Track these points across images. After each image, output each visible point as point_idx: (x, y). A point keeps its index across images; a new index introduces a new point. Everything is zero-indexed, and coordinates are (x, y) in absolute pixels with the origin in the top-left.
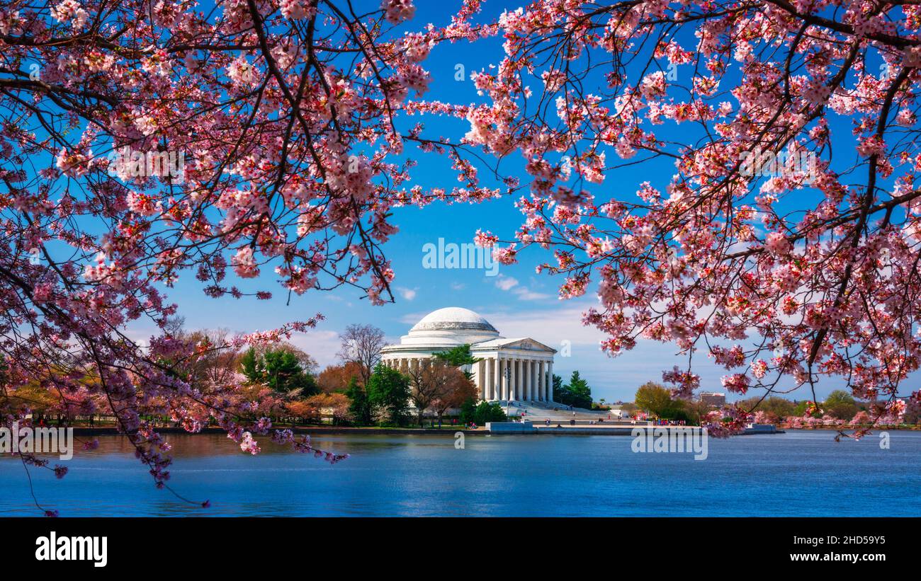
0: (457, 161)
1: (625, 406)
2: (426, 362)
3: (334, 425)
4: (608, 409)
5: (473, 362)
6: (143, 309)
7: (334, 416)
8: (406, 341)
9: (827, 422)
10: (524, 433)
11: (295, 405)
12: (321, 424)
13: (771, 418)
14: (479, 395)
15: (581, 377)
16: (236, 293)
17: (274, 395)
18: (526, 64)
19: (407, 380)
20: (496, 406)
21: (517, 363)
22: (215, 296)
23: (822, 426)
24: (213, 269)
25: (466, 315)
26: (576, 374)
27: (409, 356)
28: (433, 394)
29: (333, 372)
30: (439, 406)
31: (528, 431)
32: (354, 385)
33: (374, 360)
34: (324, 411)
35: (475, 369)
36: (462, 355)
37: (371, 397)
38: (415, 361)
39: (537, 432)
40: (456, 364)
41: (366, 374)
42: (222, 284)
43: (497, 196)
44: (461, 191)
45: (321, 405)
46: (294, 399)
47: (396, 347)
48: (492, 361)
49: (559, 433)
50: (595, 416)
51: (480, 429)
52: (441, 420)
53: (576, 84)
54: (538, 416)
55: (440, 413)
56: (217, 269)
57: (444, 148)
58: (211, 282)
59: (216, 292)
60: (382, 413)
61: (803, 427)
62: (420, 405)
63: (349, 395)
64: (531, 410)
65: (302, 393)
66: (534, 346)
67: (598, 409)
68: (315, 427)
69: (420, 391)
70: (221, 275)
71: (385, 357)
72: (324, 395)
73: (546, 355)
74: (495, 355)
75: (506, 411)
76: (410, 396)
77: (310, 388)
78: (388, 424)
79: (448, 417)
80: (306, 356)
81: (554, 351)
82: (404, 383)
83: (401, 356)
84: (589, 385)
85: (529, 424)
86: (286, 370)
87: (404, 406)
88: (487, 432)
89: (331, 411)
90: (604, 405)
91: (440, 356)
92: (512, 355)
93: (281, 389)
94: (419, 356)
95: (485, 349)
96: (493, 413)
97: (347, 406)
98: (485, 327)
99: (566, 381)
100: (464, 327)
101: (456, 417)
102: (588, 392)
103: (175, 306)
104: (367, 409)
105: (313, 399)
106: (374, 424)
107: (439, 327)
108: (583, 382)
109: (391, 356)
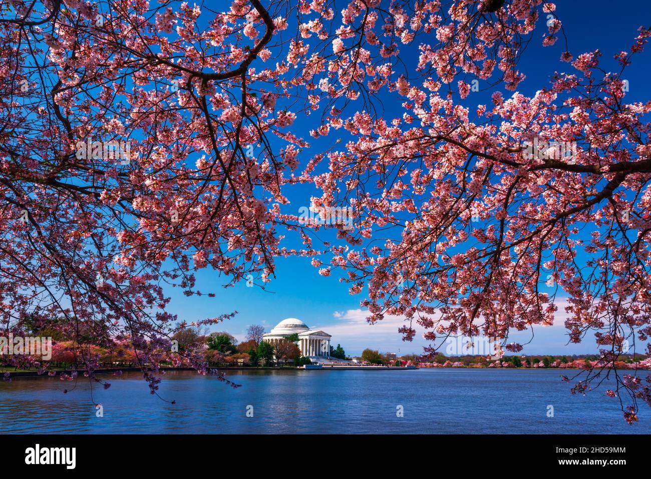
0: (303, 235)
1: (358, 358)
2: (281, 340)
3: (243, 366)
4: (351, 359)
5: (299, 340)
6: (154, 299)
7: (243, 363)
8: (273, 332)
9: (435, 365)
10: (318, 369)
11: (228, 358)
12: (238, 366)
13: (414, 363)
14: (301, 354)
15: (341, 346)
16: (199, 294)
17: (219, 354)
18: (339, 177)
19: (273, 347)
20: (308, 358)
21: (316, 341)
22: (188, 296)
23: (433, 366)
24: (189, 282)
25: (297, 322)
26: (339, 345)
27: (274, 338)
28: (283, 353)
29: (243, 344)
30: (285, 358)
31: (320, 368)
32: (252, 350)
33: (260, 339)
34: (239, 360)
35: (300, 343)
36: (295, 337)
37: (258, 355)
38: (276, 340)
39: (324, 369)
40: (292, 341)
41: (257, 345)
42: (193, 290)
43: (319, 254)
44: (303, 251)
45: (238, 358)
46: (228, 355)
47: (269, 334)
48: (306, 340)
49: (332, 369)
50: (347, 362)
51: (301, 367)
52: (286, 364)
53: (362, 186)
54: (325, 363)
55: (286, 361)
56: (191, 282)
57: (297, 228)
58: (187, 289)
59: (188, 293)
60: (263, 361)
61: (426, 367)
62: (278, 358)
63: (250, 354)
64: (322, 360)
65: (231, 353)
66: (323, 334)
67: (347, 359)
68: (236, 367)
69: (278, 352)
70: (192, 285)
71: (264, 338)
72: (239, 354)
73: (328, 338)
74: (308, 337)
75: (311, 360)
76: (274, 354)
77: (234, 351)
78: (265, 366)
79: (288, 363)
80: (233, 338)
81: (331, 336)
82: (272, 349)
83: (270, 338)
84: (344, 350)
85: (320, 366)
86: (225, 343)
87: (271, 358)
88: (304, 369)
89: (242, 360)
90: (350, 358)
91: (286, 338)
92: (314, 337)
93: (222, 351)
94: (278, 338)
95: (304, 335)
96: (306, 361)
97: (249, 358)
98: (304, 326)
99: (335, 348)
100: (296, 326)
101: (292, 363)
102: (344, 352)
103: (170, 298)
104: (257, 359)
105: (235, 355)
106: (259, 366)
107: (286, 326)
108: (342, 348)
109: (267, 338)
